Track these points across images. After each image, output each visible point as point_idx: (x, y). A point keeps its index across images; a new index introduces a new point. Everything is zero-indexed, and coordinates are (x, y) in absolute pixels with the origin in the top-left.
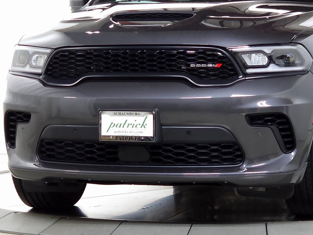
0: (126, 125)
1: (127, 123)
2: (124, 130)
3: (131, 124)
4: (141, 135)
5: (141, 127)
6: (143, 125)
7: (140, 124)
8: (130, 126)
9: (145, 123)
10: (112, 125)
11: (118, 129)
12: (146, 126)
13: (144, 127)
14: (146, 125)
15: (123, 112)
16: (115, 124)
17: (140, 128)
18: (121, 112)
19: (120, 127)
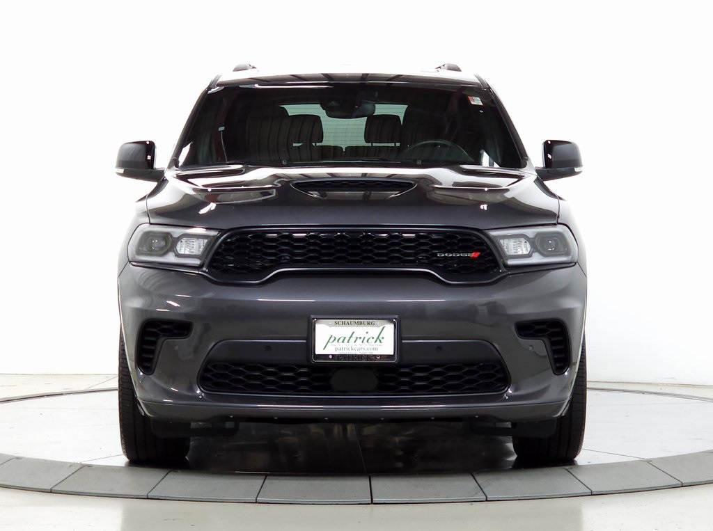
0: (353, 339)
1: (354, 336)
2: (349, 347)
3: (360, 338)
4: (375, 353)
5: (376, 342)
6: (379, 339)
7: (373, 338)
8: (359, 341)
9: (381, 336)
10: (332, 339)
11: (341, 345)
12: (382, 340)
13: (380, 341)
14: (383, 338)
15: (349, 321)
16: (335, 338)
17: (373, 343)
18: (346, 321)
19: (343, 342)
